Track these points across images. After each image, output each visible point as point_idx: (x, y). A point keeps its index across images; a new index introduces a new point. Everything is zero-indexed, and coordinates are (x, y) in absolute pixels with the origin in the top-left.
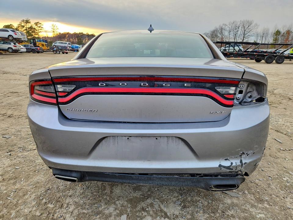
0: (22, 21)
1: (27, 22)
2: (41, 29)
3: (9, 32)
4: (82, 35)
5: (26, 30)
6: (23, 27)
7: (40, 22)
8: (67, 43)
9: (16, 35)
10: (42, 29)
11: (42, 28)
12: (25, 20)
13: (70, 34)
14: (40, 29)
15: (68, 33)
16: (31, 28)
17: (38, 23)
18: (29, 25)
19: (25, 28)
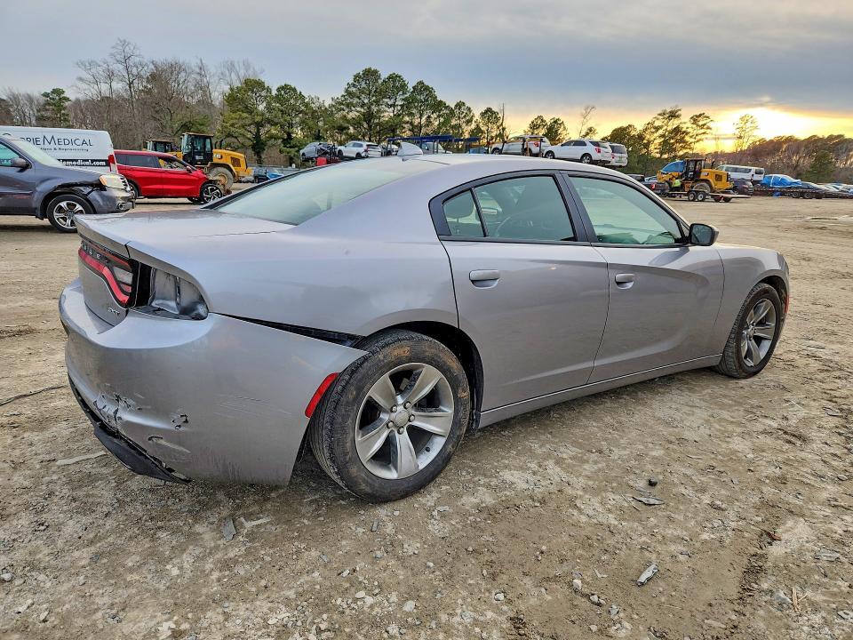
0: (660, 115)
1: (673, 115)
2: (704, 133)
3: (585, 145)
4: (837, 144)
5: (663, 136)
6: (657, 129)
7: (706, 114)
8: (750, 170)
9: (599, 152)
10: (708, 131)
11: (708, 128)
12: (669, 110)
13: (796, 140)
14: (703, 131)
15: (789, 140)
16: (677, 130)
17: (700, 115)
18: (674, 123)
19: (661, 132)
